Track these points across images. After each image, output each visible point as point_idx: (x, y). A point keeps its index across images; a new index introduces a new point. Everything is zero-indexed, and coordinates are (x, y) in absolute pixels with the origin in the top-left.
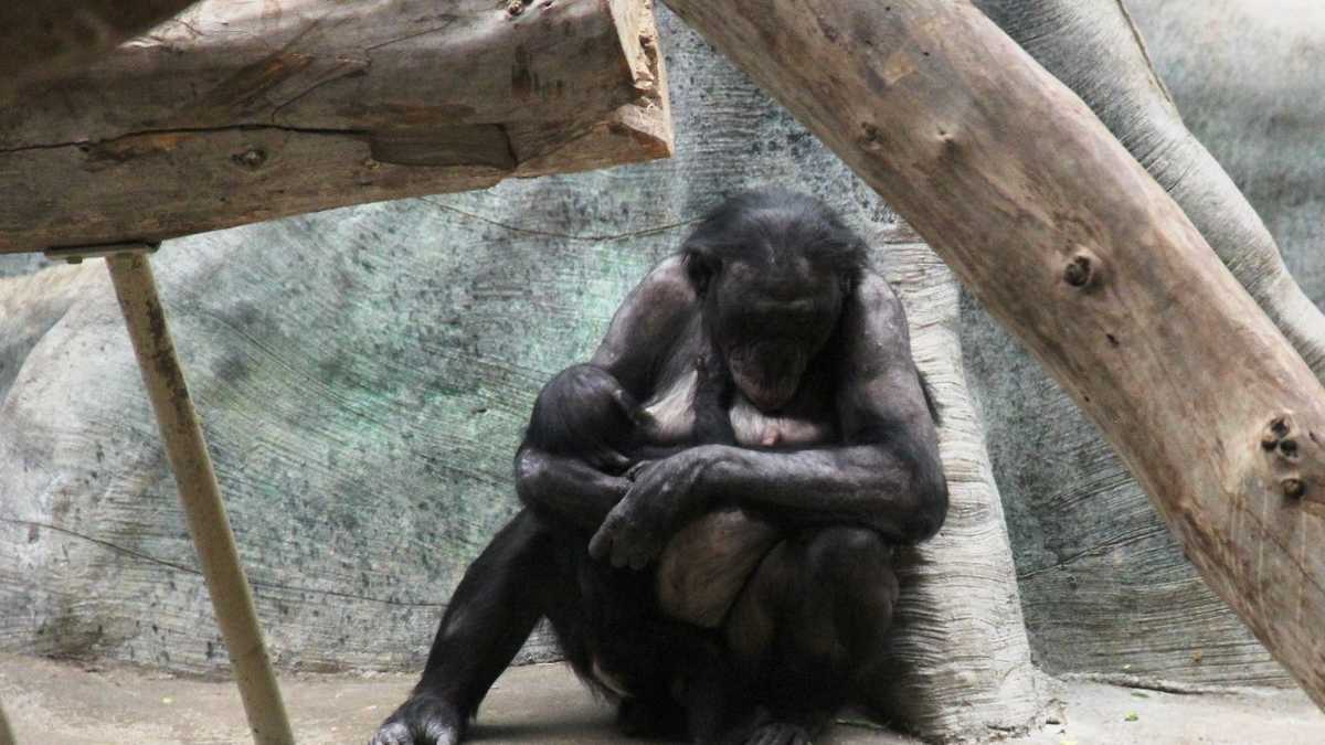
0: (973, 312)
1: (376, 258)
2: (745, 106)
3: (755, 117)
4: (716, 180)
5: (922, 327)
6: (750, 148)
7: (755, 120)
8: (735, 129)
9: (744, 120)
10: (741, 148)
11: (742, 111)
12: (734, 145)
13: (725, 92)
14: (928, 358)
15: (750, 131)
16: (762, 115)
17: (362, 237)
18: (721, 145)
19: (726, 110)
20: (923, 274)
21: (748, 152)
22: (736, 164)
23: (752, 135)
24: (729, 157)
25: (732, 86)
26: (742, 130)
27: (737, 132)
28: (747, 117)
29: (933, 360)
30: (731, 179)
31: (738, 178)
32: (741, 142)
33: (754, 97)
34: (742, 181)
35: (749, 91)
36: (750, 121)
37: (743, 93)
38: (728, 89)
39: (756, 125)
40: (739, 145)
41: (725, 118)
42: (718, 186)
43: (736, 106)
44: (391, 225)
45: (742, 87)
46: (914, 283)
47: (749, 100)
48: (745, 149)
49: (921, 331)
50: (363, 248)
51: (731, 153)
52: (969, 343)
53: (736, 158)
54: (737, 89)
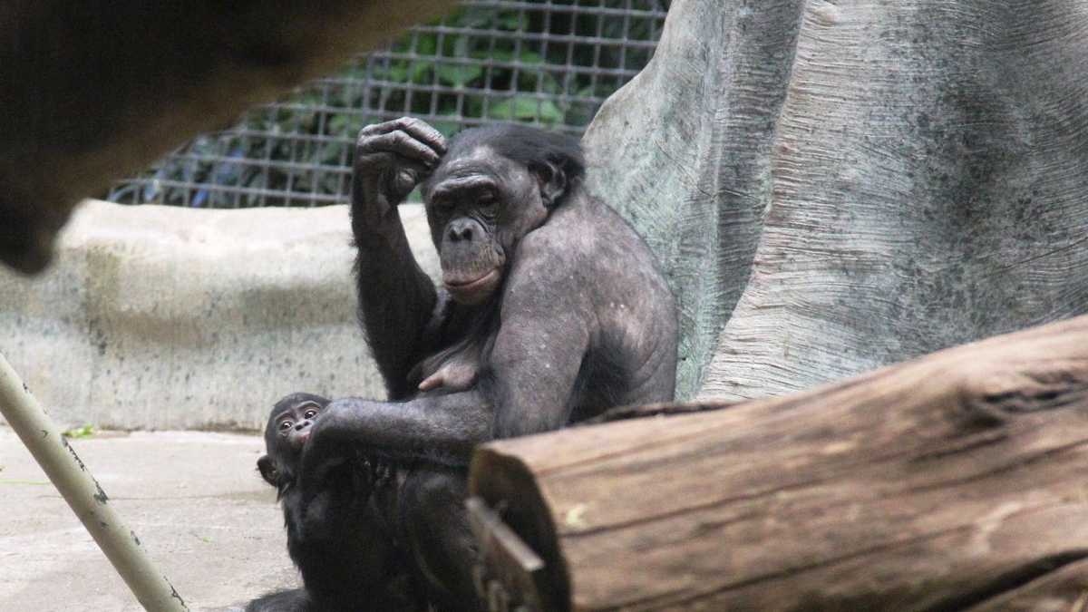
0: (947, 309)
1: (640, 209)
2: (764, 85)
3: (773, 97)
4: (732, 154)
5: (759, 308)
6: (765, 126)
7: (772, 100)
8: (752, 107)
9: (762, 99)
10: (757, 126)
11: (763, 90)
12: (750, 122)
13: (749, 70)
14: (748, 337)
15: (767, 110)
16: (778, 96)
17: (634, 188)
18: (739, 121)
19: (748, 88)
20: (784, 258)
21: (764, 130)
22: (750, 141)
23: (768, 114)
24: (745, 134)
25: (755, 66)
26: (760, 108)
27: (756, 110)
28: (765, 96)
29: (753, 340)
30: (743, 154)
31: (748, 153)
32: (758, 120)
33: (774, 77)
34: (753, 158)
35: (771, 71)
36: (768, 101)
37: (764, 73)
38: (752, 68)
39: (772, 105)
40: (755, 123)
41: (743, 95)
42: (733, 160)
43: (756, 84)
44: (652, 180)
45: (764, 67)
46: (770, 265)
47: (769, 80)
48: (760, 127)
49: (756, 312)
50: (634, 199)
51: (747, 129)
52: (935, 338)
53: (751, 135)
54: (759, 69)
